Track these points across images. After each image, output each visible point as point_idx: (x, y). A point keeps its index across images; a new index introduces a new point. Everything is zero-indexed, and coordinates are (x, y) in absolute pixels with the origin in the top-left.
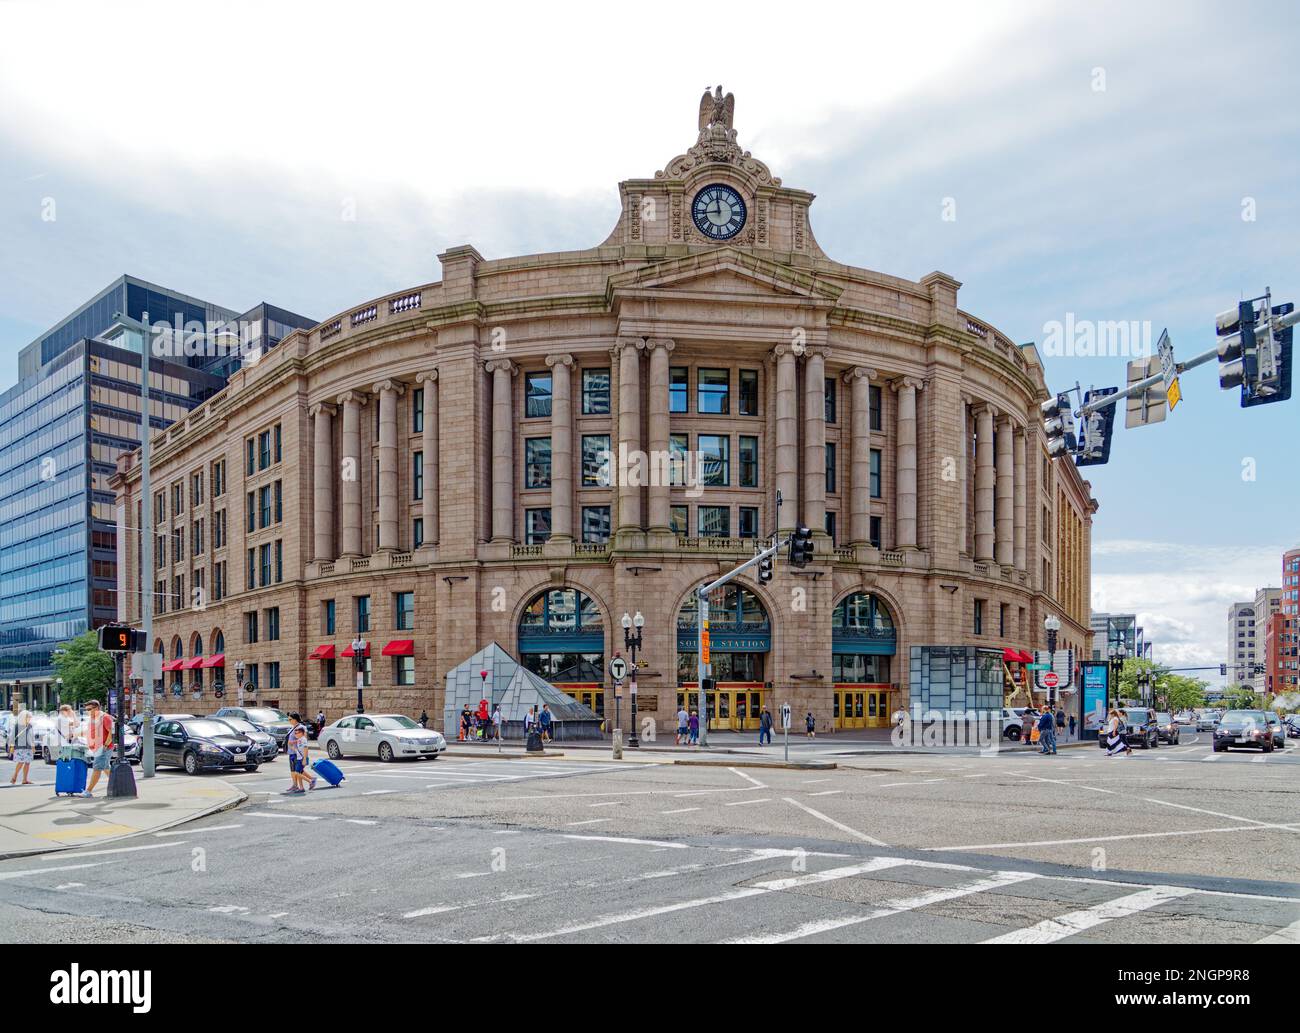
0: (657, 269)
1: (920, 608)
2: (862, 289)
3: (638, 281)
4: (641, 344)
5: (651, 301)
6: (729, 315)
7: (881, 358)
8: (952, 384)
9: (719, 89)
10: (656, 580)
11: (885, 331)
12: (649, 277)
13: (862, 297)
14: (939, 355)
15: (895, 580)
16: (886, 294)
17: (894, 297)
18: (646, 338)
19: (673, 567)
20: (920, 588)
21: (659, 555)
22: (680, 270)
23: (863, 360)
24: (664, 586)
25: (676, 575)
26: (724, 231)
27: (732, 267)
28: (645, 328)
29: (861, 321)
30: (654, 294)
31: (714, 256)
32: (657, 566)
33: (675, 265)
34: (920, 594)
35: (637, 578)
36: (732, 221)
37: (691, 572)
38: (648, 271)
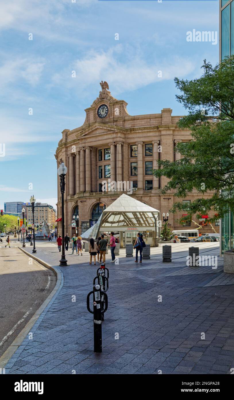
0: (84, 132)
1: (158, 205)
2: (138, 121)
3: (81, 135)
4: (83, 149)
5: (85, 139)
6: (100, 138)
7: (144, 138)
8: (168, 140)
9: (102, 81)
10: (85, 203)
11: (144, 131)
12: (83, 134)
13: (138, 123)
14: (163, 133)
15: (148, 198)
16: (146, 120)
17: (149, 120)
18: (84, 147)
19: (88, 200)
20: (158, 200)
21: (85, 198)
22: (88, 131)
23: (138, 140)
24: (87, 205)
25: (89, 202)
26: (104, 116)
27: (98, 127)
28: (83, 145)
29: (136, 130)
30: (84, 137)
31: (94, 126)
32: (86, 200)
33: (87, 130)
34: (158, 201)
35: (82, 203)
36: (106, 113)
37: (92, 201)
38: (82, 132)
